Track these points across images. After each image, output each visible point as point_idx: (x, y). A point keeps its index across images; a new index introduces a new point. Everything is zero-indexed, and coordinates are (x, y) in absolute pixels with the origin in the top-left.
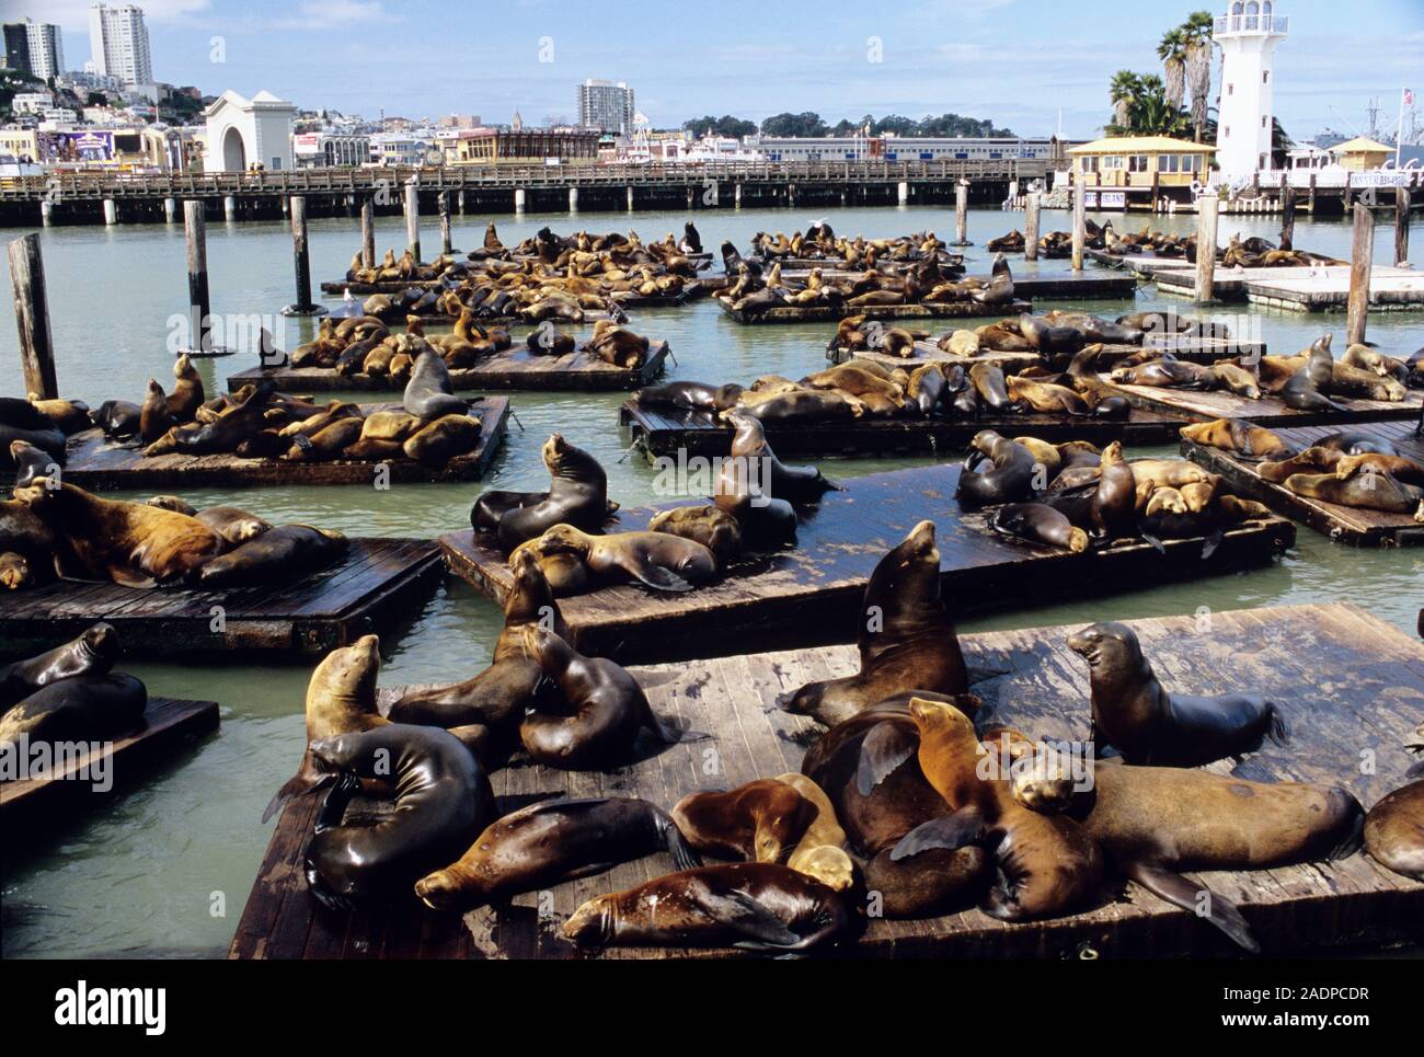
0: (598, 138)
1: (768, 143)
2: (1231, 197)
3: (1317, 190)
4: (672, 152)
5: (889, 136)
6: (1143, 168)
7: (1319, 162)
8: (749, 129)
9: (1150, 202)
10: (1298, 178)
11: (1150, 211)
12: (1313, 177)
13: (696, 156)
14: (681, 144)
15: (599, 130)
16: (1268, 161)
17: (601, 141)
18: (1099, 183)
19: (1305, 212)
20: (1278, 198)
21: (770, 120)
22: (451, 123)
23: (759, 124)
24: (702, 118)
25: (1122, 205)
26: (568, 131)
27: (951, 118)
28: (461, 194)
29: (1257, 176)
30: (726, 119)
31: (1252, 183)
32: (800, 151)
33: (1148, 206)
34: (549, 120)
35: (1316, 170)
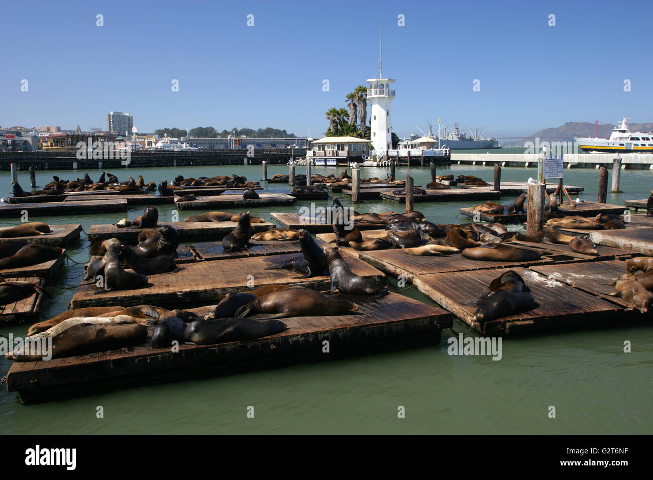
0: (116, 137)
1: (191, 140)
2: (378, 160)
3: (411, 157)
4: (150, 143)
5: (244, 137)
6: (343, 149)
7: (410, 146)
8: (184, 133)
9: (346, 163)
10: (403, 152)
11: (347, 166)
12: (409, 152)
13: (160, 145)
14: (153, 140)
15: (117, 134)
16: (391, 145)
17: (117, 139)
18: (325, 155)
19: (407, 165)
20: (396, 160)
21: (193, 130)
22: (46, 130)
23: (188, 132)
24: (163, 129)
25: (335, 164)
26: (101, 134)
27: (270, 129)
28: (47, 164)
29: (387, 152)
30: (174, 129)
31: (385, 154)
32: (205, 144)
33: (346, 164)
34: (93, 129)
35: (410, 149)
